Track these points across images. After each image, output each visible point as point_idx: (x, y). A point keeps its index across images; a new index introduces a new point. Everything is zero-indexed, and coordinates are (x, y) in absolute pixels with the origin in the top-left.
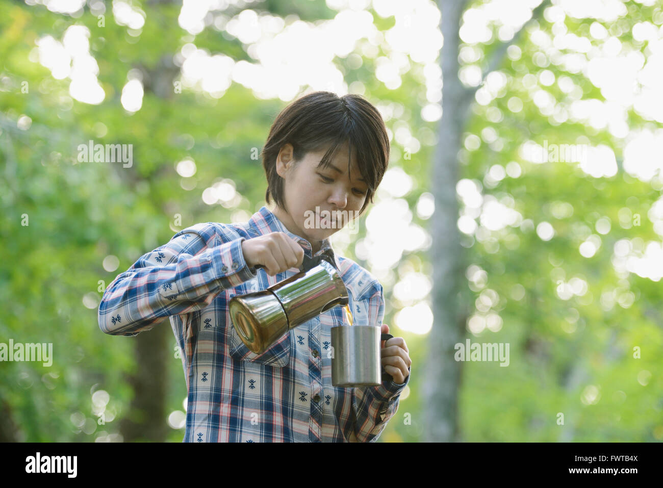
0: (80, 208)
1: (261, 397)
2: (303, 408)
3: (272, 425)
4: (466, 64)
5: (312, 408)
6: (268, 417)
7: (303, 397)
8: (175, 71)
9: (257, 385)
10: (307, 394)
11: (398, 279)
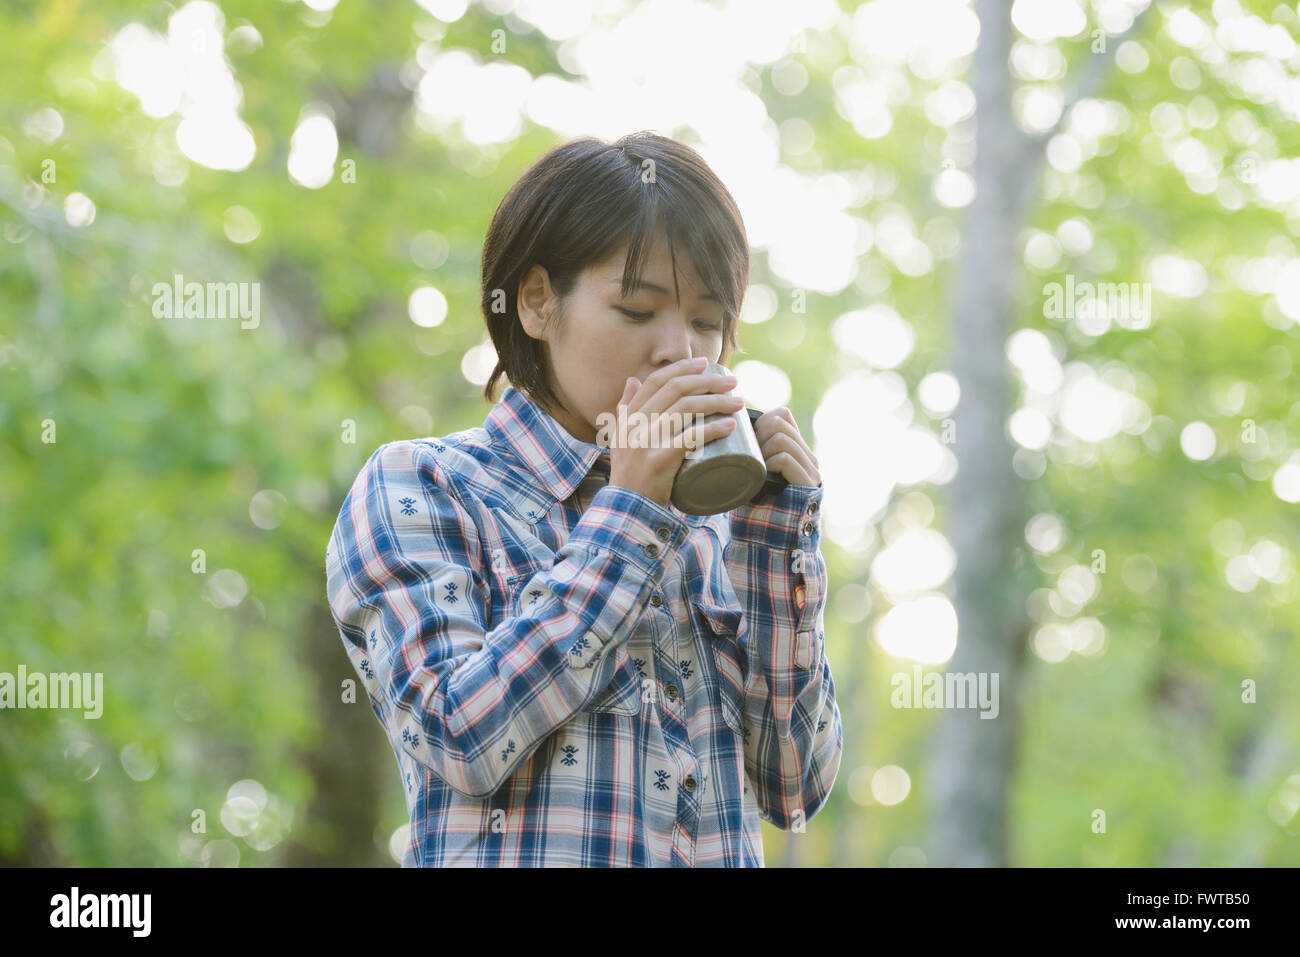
0: (196, 395)
1: (588, 783)
2: (660, 805)
3: (609, 840)
4: (1025, 83)
5: (681, 804)
6: (600, 825)
7: (661, 780)
8: (403, 98)
9: (581, 756)
10: (669, 776)
11: (881, 544)
